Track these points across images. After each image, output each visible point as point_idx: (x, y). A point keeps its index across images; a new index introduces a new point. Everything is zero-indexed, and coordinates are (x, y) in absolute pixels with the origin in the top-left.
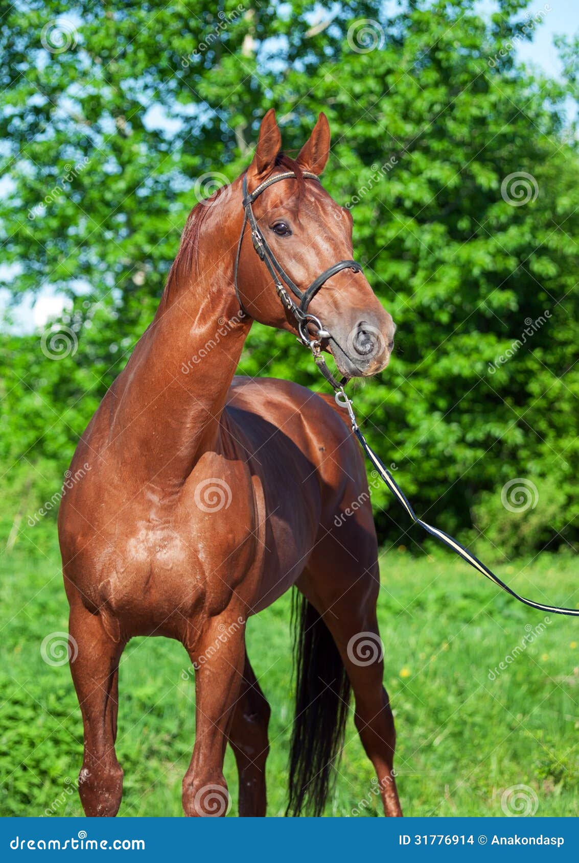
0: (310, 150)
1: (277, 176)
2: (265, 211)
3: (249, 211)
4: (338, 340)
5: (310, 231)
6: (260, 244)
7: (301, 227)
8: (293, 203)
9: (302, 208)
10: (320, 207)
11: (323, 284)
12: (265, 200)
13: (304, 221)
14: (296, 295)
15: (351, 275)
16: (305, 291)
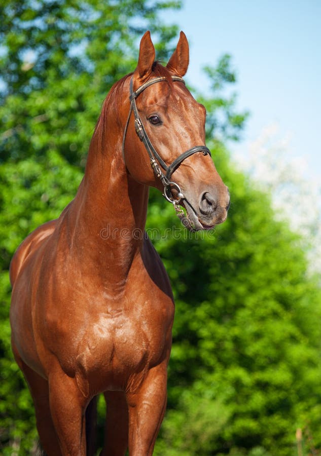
0: (177, 58)
3: (133, 104)
5: (175, 123)
6: (140, 129)
7: (169, 120)
8: (163, 102)
10: (183, 104)
12: (145, 97)
14: (164, 167)
16: (169, 165)
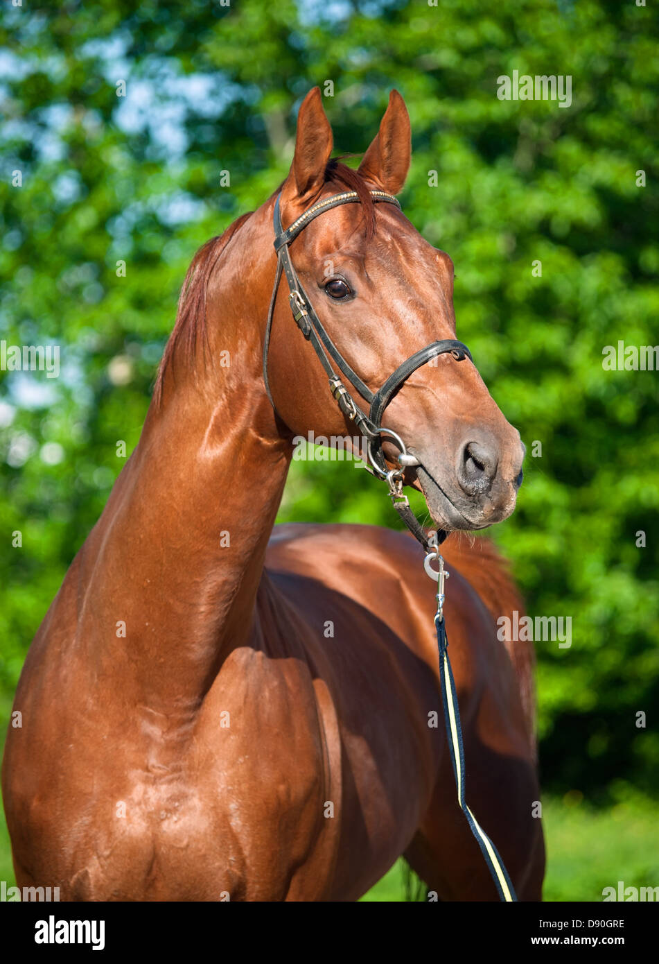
0: (380, 152)
1: (329, 199)
2: (312, 261)
3: (285, 258)
4: (431, 470)
5: (385, 292)
6: (303, 313)
7: (370, 285)
8: (355, 246)
9: (371, 253)
10: (400, 250)
11: (406, 378)
12: (310, 241)
13: (375, 275)
14: (364, 395)
15: (451, 364)
16: (377, 390)
